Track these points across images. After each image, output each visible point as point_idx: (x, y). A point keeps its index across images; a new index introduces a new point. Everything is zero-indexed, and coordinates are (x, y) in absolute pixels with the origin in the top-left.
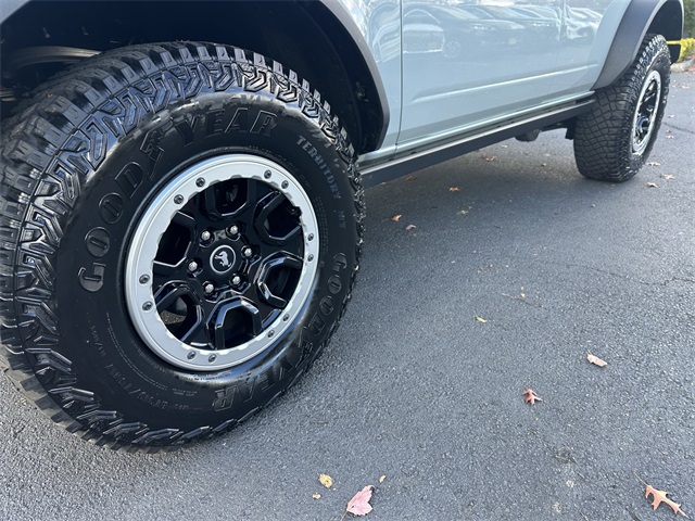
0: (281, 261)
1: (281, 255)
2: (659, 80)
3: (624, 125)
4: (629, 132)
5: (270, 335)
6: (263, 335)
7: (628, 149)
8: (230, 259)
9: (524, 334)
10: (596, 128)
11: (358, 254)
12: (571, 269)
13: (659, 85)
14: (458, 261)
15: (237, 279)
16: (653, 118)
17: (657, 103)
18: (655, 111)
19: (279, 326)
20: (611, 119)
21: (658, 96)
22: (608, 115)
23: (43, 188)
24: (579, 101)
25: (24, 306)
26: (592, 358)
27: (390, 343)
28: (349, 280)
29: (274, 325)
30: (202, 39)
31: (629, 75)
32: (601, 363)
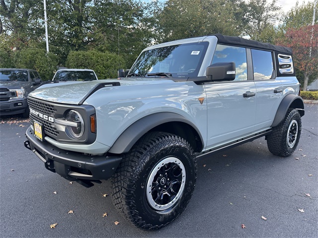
0: (176, 182)
1: (176, 181)
2: (296, 122)
3: (283, 139)
4: (286, 141)
5: (173, 202)
6: (171, 202)
7: (286, 146)
8: (165, 181)
9: (244, 209)
10: (274, 139)
11: (195, 181)
12: (262, 189)
13: (297, 124)
14: (225, 184)
15: (165, 186)
16: (296, 135)
17: (297, 130)
18: (297, 132)
19: (175, 200)
20: (279, 136)
21: (297, 128)
22: (277, 135)
23: (138, 167)
24: (267, 130)
25: (131, 191)
26: (263, 217)
27: (203, 209)
28: (193, 188)
29: (174, 200)
30: (176, 135)
31: (283, 123)
32: (265, 219)
